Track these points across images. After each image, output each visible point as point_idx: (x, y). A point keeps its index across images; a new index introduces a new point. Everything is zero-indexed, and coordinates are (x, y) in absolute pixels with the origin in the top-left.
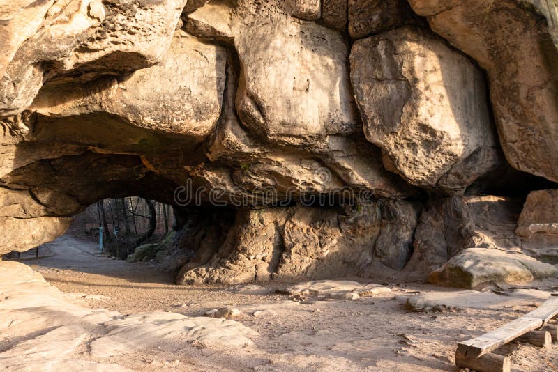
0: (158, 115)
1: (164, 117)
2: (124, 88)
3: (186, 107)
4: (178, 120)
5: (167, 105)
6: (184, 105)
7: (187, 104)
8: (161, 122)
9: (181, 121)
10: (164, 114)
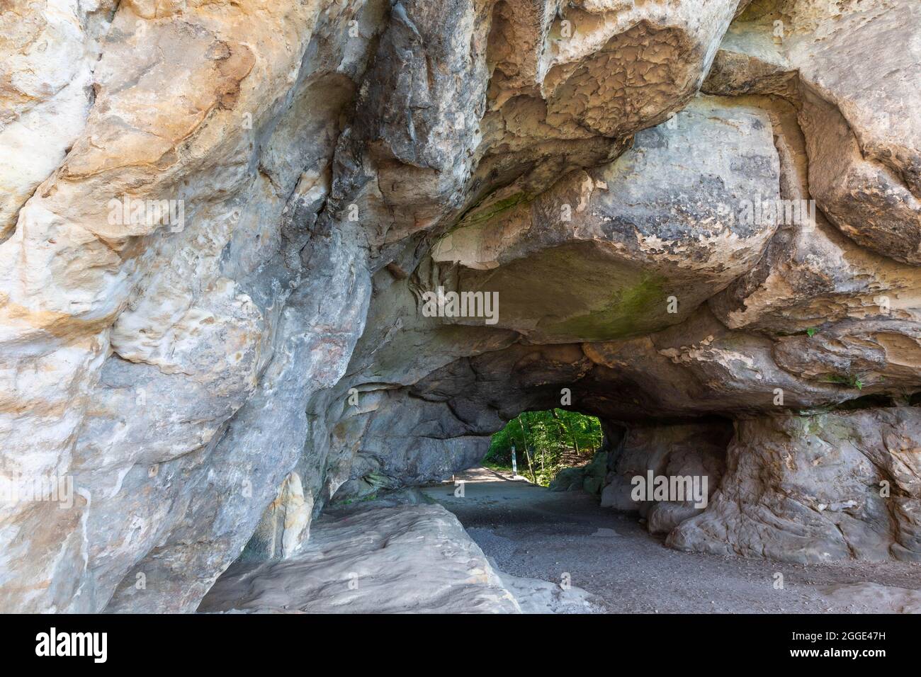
0: (669, 230)
1: (681, 233)
2: (604, 186)
3: (720, 209)
4: (708, 236)
5: (684, 209)
6: (716, 207)
7: (720, 204)
8: (675, 244)
9: (712, 239)
10: (681, 228)
